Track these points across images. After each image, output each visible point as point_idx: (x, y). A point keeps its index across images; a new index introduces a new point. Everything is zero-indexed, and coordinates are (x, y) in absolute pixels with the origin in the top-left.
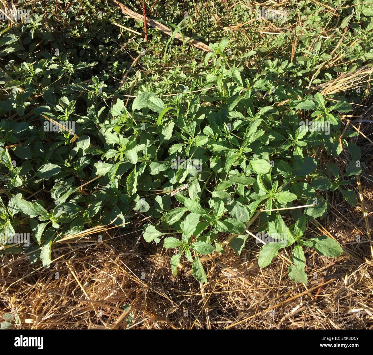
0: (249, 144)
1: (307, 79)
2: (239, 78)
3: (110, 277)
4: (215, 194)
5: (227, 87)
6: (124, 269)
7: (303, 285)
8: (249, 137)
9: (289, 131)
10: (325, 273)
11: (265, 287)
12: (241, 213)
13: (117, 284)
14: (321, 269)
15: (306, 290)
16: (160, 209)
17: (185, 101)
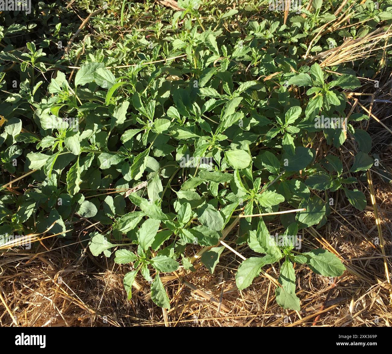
0: (224, 130)
1: (304, 46)
2: (214, 44)
3: (47, 299)
4: (180, 194)
5: (200, 56)
6: (65, 291)
7: (296, 313)
8: (225, 121)
9: (279, 113)
10: (325, 297)
11: (246, 315)
12: (213, 219)
13: (56, 309)
14: (320, 292)
15: (299, 318)
16: (111, 212)
17: (145, 74)
